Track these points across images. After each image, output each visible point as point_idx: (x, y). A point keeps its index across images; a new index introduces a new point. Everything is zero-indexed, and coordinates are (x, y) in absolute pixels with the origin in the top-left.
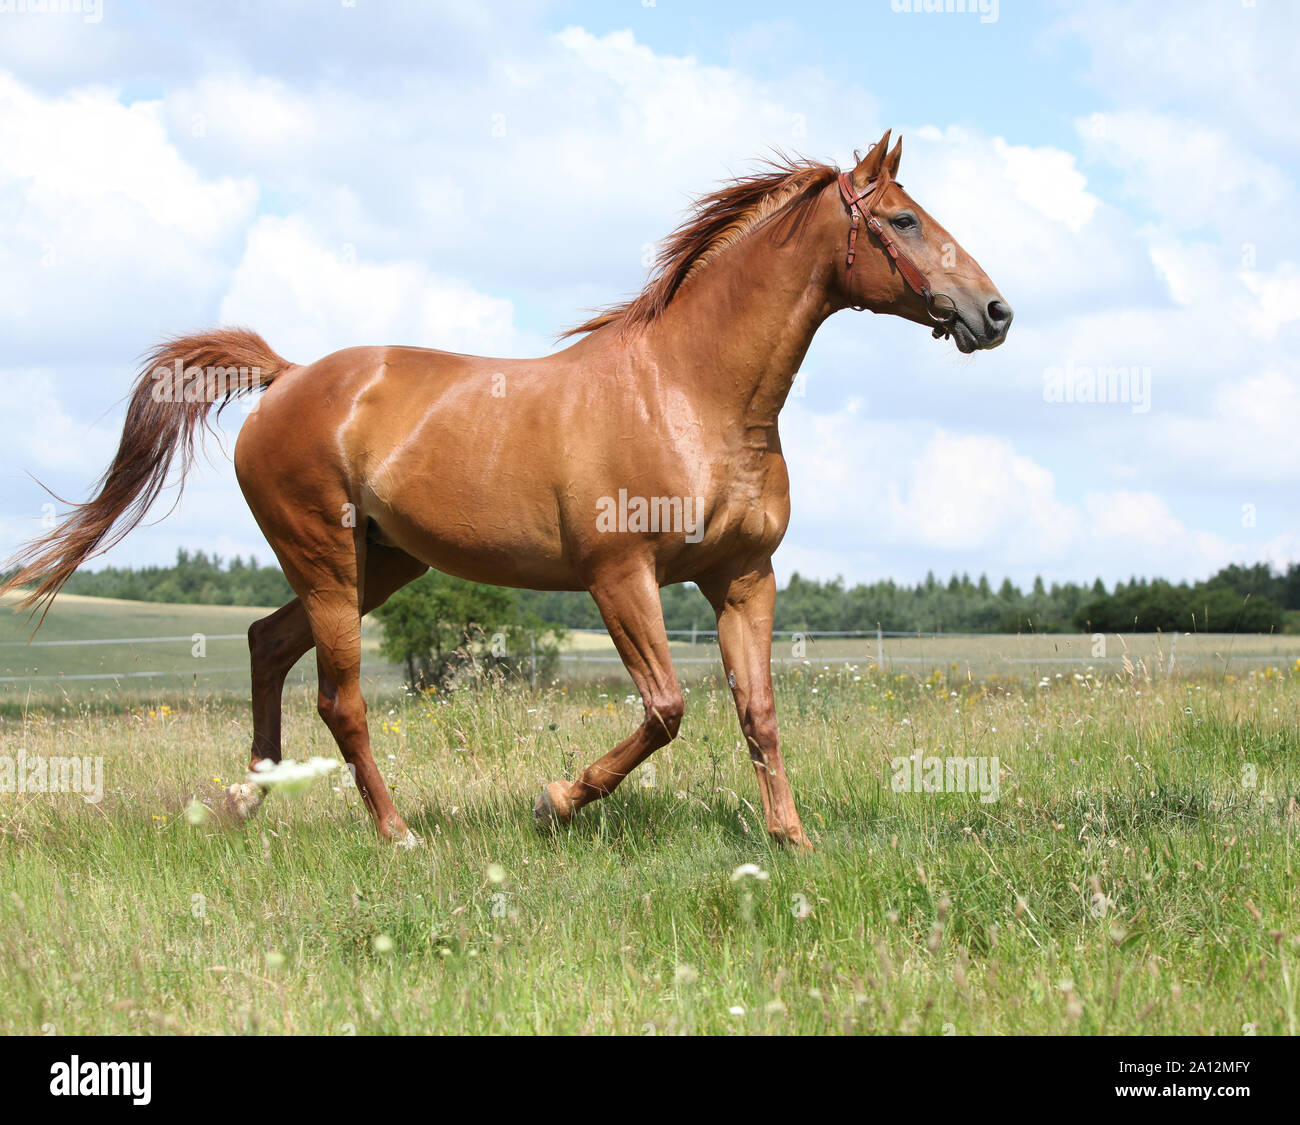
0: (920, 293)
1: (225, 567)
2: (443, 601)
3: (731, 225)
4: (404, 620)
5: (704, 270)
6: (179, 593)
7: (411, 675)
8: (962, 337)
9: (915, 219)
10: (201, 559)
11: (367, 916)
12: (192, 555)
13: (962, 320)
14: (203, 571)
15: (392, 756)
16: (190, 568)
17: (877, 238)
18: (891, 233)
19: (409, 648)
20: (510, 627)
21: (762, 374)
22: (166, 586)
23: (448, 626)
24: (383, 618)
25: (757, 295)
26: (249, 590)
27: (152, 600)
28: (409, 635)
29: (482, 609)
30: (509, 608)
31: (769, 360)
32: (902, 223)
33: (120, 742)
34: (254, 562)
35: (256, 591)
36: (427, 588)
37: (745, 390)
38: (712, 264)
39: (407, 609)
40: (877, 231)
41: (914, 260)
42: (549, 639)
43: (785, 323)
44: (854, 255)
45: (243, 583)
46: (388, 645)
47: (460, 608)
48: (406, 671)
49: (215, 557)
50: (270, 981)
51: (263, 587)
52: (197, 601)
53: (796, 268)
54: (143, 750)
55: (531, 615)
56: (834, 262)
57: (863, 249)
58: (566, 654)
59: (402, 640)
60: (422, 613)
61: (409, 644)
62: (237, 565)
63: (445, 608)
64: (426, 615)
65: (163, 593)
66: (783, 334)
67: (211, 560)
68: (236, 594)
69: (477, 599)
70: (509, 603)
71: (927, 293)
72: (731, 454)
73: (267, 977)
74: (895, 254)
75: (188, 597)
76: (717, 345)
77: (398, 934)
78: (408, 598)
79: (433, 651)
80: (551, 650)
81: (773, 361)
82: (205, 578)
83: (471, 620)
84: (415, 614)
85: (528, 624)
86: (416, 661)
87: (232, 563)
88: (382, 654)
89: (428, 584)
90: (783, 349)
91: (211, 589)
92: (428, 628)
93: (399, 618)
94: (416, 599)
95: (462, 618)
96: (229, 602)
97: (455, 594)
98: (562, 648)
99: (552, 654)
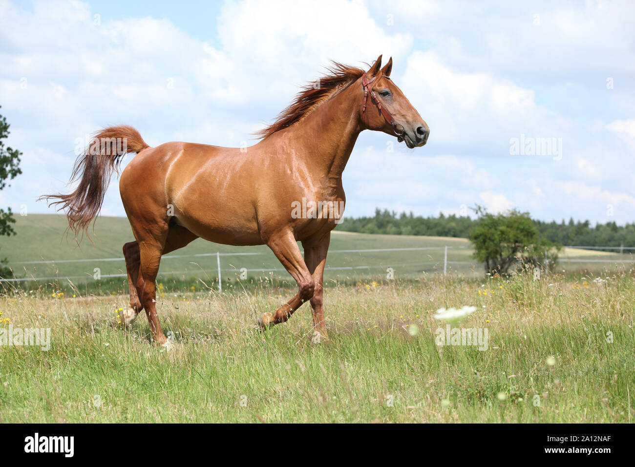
0: (390, 123)
1: (398, 217)
2: (503, 233)
3: (325, 94)
4: (484, 242)
5: (314, 112)
6: (376, 229)
7: (487, 268)
8: (407, 141)
9: (390, 92)
10: (386, 213)
11: (479, 382)
12: (382, 211)
13: (407, 134)
14: (387, 219)
15: (484, 306)
16: (381, 217)
17: (374, 101)
18: (379, 98)
19: (487, 255)
20: (535, 245)
21: (334, 157)
22: (370, 226)
23: (505, 245)
24: (475, 241)
25: (332, 124)
26: (409, 228)
27: (363, 232)
28: (487, 249)
29: (521, 236)
30: (534, 236)
31: (337, 151)
32: (384, 94)
33: (355, 299)
34: (411, 214)
35: (413, 228)
36: (495, 226)
37: (328, 163)
38: (317, 109)
39: (486, 236)
40: (374, 97)
41: (388, 109)
42: (554, 250)
43: (342, 136)
44: (366, 108)
45: (407, 224)
46: (477, 254)
47: (511, 236)
48: (485, 266)
49: (393, 212)
50: (434, 412)
51: (416, 226)
52: (385, 233)
53: (345, 113)
54: (366, 303)
55: (544, 239)
56: (359, 111)
57: (369, 105)
58: (562, 258)
59: (483, 251)
60: (493, 238)
61: (487, 253)
62: (404, 216)
63: (504, 236)
64: (495, 239)
65: (369, 229)
66: (342, 140)
67: (391, 214)
68: (403, 229)
69: (519, 232)
70: (534, 234)
71: (393, 124)
72: (324, 189)
73: (432, 410)
74: (380, 107)
75: (381, 230)
76: (317, 144)
77: (494, 391)
78: (486, 231)
79: (498, 256)
80: (554, 256)
81: (339, 151)
82: (388, 222)
83: (516, 242)
84: (490, 239)
85: (543, 244)
86: (491, 262)
87: (401, 214)
88: (474, 258)
89: (496, 224)
90: (342, 147)
91: (391, 227)
92: (496, 245)
93: (482, 240)
94: (490, 231)
95: (512, 240)
96: (400, 233)
97: (509, 229)
98: (560, 255)
99: (555, 258)
